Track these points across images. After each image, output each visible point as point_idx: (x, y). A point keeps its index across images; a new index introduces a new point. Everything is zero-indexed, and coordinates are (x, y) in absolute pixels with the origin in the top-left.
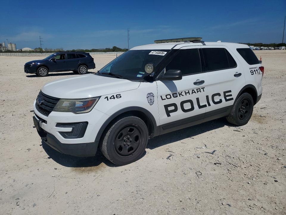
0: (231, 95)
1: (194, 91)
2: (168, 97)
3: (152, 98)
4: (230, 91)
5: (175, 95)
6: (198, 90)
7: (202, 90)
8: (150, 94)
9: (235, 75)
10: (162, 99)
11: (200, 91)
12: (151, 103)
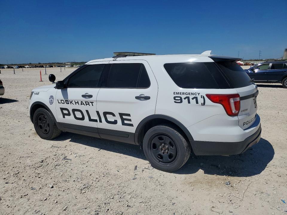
0: (130, 120)
1: (83, 103)
2: (63, 102)
3: (52, 99)
4: (129, 115)
5: (67, 102)
6: (87, 103)
7: (90, 104)
8: (51, 96)
9: (137, 98)
10: (59, 103)
11: (89, 104)
12: (51, 103)
